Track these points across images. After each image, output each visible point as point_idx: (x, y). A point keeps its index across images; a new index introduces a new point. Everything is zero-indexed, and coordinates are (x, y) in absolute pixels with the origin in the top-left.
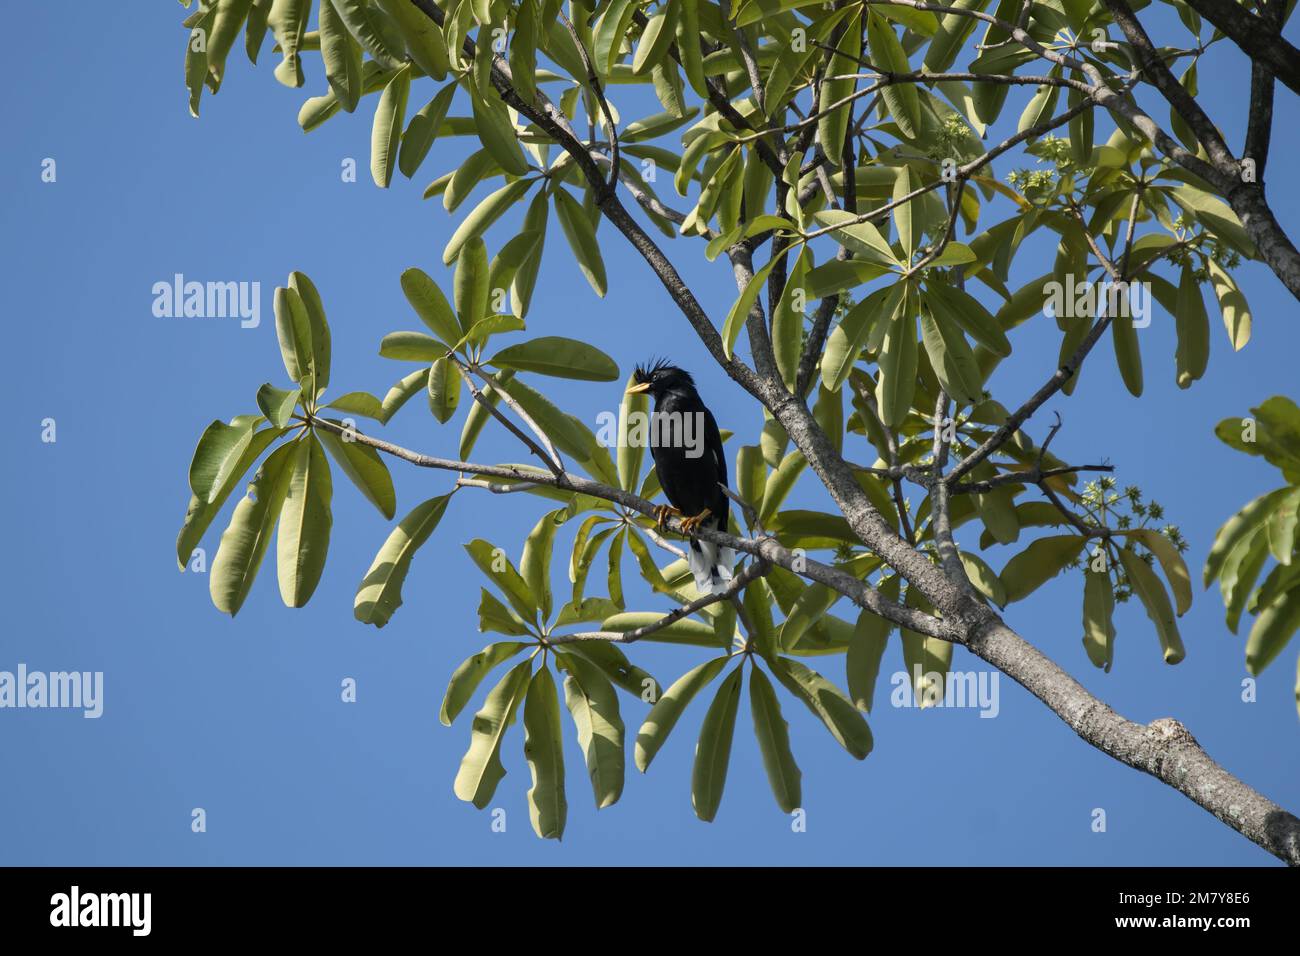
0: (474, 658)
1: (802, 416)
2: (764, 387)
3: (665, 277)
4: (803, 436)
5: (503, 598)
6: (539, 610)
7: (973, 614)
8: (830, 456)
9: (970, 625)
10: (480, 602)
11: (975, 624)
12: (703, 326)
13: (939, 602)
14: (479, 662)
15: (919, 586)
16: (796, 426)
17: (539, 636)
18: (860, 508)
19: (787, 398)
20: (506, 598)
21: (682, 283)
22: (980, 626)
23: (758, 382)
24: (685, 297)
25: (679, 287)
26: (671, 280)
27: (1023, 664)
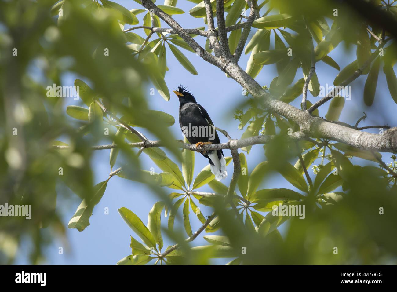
0: (127, 257)
1: (235, 66)
2: (219, 59)
3: (174, 26)
4: (236, 73)
5: (141, 241)
6: (157, 244)
7: (312, 120)
8: (248, 78)
9: (311, 123)
10: (131, 242)
11: (313, 122)
12: (191, 41)
13: (297, 119)
14: (130, 259)
15: (288, 115)
16: (233, 70)
17: (158, 254)
18: (262, 93)
19: (228, 61)
20: (143, 241)
21: (181, 27)
22: (315, 123)
23: (216, 58)
24: (183, 32)
25: (180, 29)
26: (176, 26)
27: (333, 129)
